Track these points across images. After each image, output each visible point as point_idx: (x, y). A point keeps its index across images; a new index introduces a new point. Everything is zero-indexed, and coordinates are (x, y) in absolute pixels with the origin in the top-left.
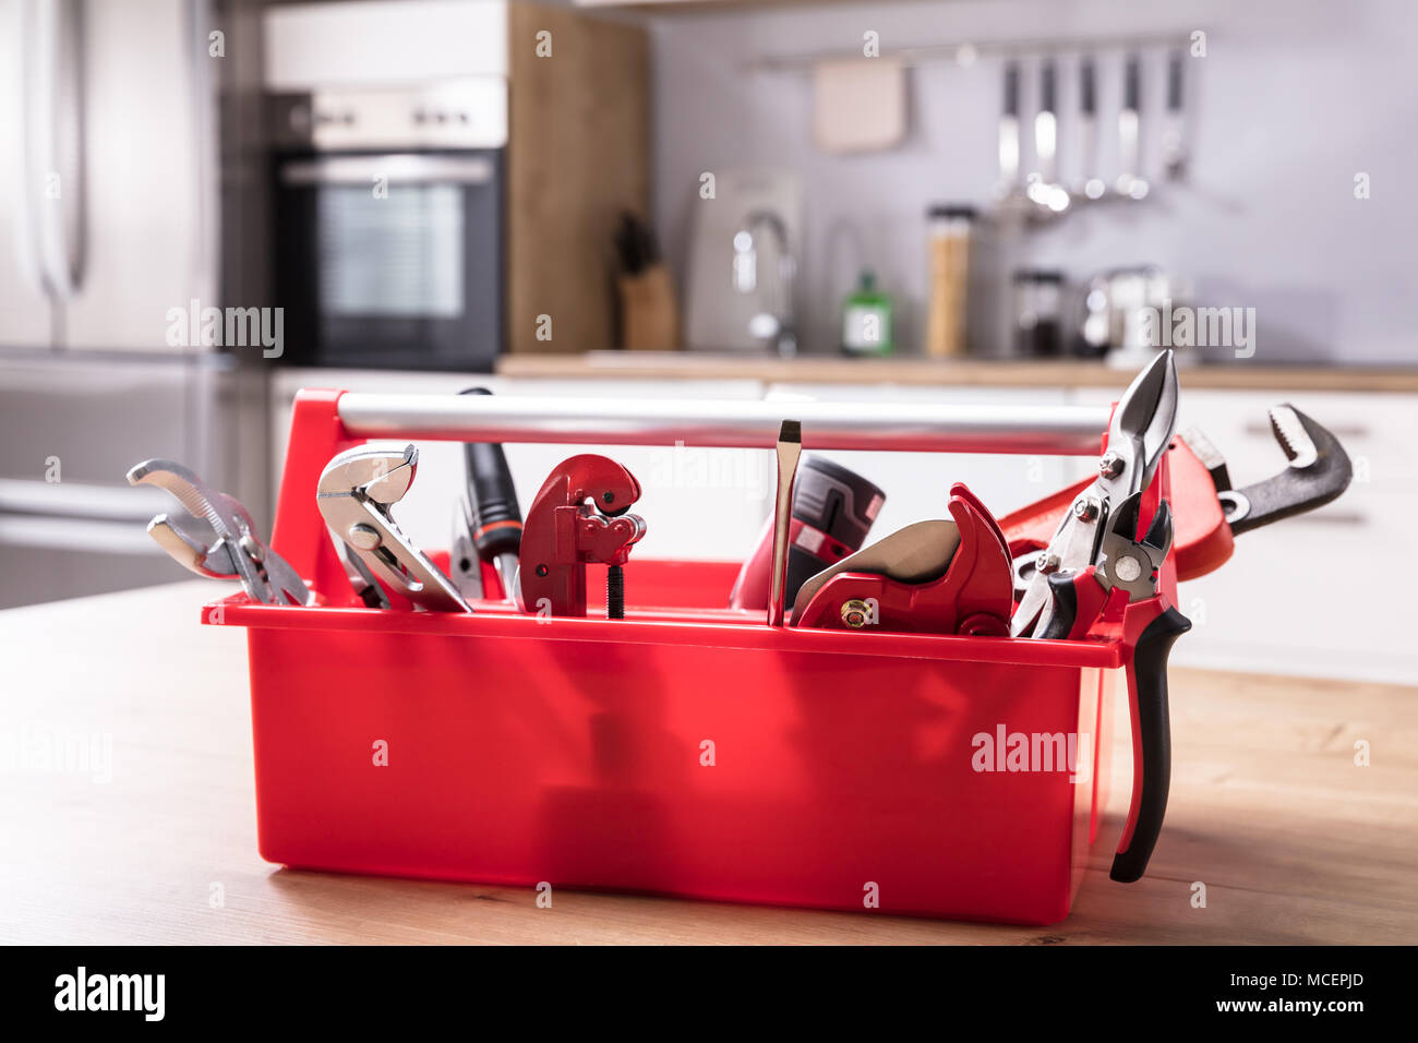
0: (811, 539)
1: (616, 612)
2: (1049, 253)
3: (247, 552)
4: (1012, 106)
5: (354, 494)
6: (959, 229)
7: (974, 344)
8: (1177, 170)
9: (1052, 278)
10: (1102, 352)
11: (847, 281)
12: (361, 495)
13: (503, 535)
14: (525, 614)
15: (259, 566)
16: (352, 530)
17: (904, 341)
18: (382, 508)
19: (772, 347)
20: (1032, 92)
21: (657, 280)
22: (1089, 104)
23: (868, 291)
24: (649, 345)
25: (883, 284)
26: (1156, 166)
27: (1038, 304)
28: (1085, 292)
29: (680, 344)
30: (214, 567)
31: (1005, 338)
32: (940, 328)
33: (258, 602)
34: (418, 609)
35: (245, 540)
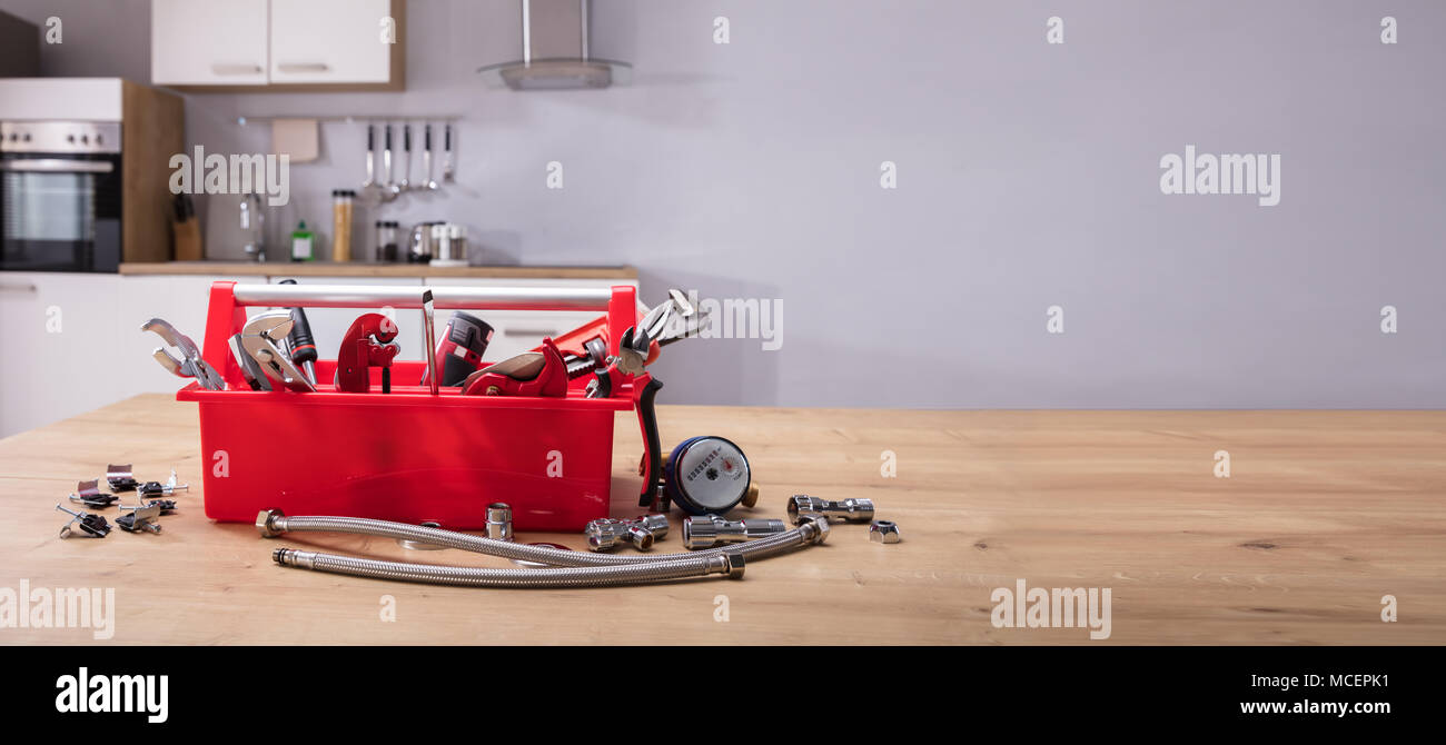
0: (461, 352)
1: (386, 390)
2: (390, 213)
3: (197, 363)
4: (371, 147)
5: (261, 335)
6: (348, 201)
7: (355, 256)
8: (449, 177)
9: (395, 225)
10: (425, 259)
11: (289, 226)
12: (265, 336)
13: (307, 351)
14: (342, 392)
15: (204, 371)
16: (259, 353)
17: (320, 255)
18: (274, 342)
19: (254, 257)
20: (381, 140)
21: (193, 223)
22: (408, 147)
23: (302, 230)
24: (188, 258)
25: (309, 228)
26: (439, 175)
27: (387, 237)
28: (413, 234)
29: (204, 257)
30: (185, 373)
31: (371, 253)
32: (339, 249)
33: (205, 389)
34: (288, 391)
35: (196, 359)
